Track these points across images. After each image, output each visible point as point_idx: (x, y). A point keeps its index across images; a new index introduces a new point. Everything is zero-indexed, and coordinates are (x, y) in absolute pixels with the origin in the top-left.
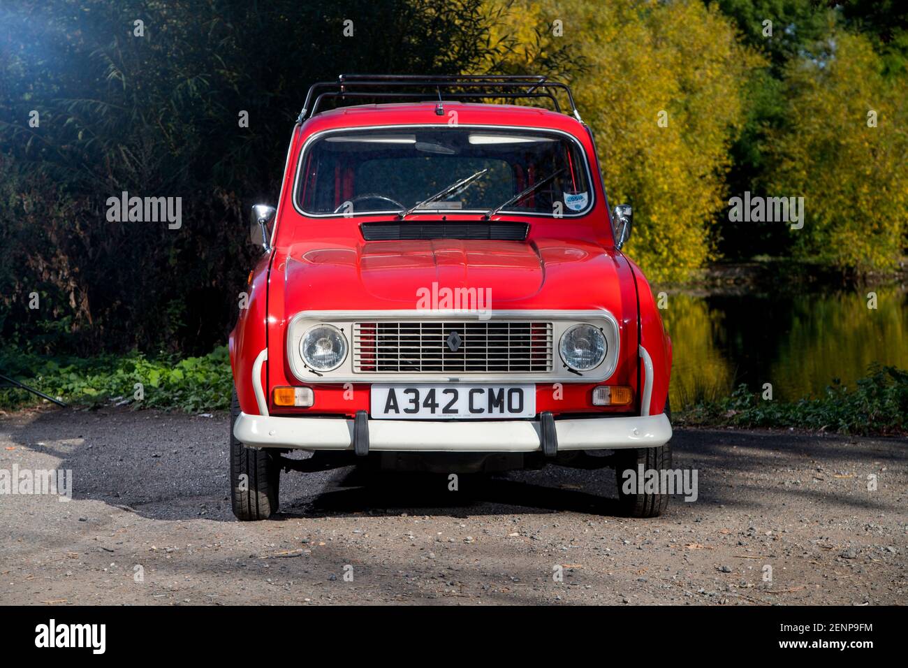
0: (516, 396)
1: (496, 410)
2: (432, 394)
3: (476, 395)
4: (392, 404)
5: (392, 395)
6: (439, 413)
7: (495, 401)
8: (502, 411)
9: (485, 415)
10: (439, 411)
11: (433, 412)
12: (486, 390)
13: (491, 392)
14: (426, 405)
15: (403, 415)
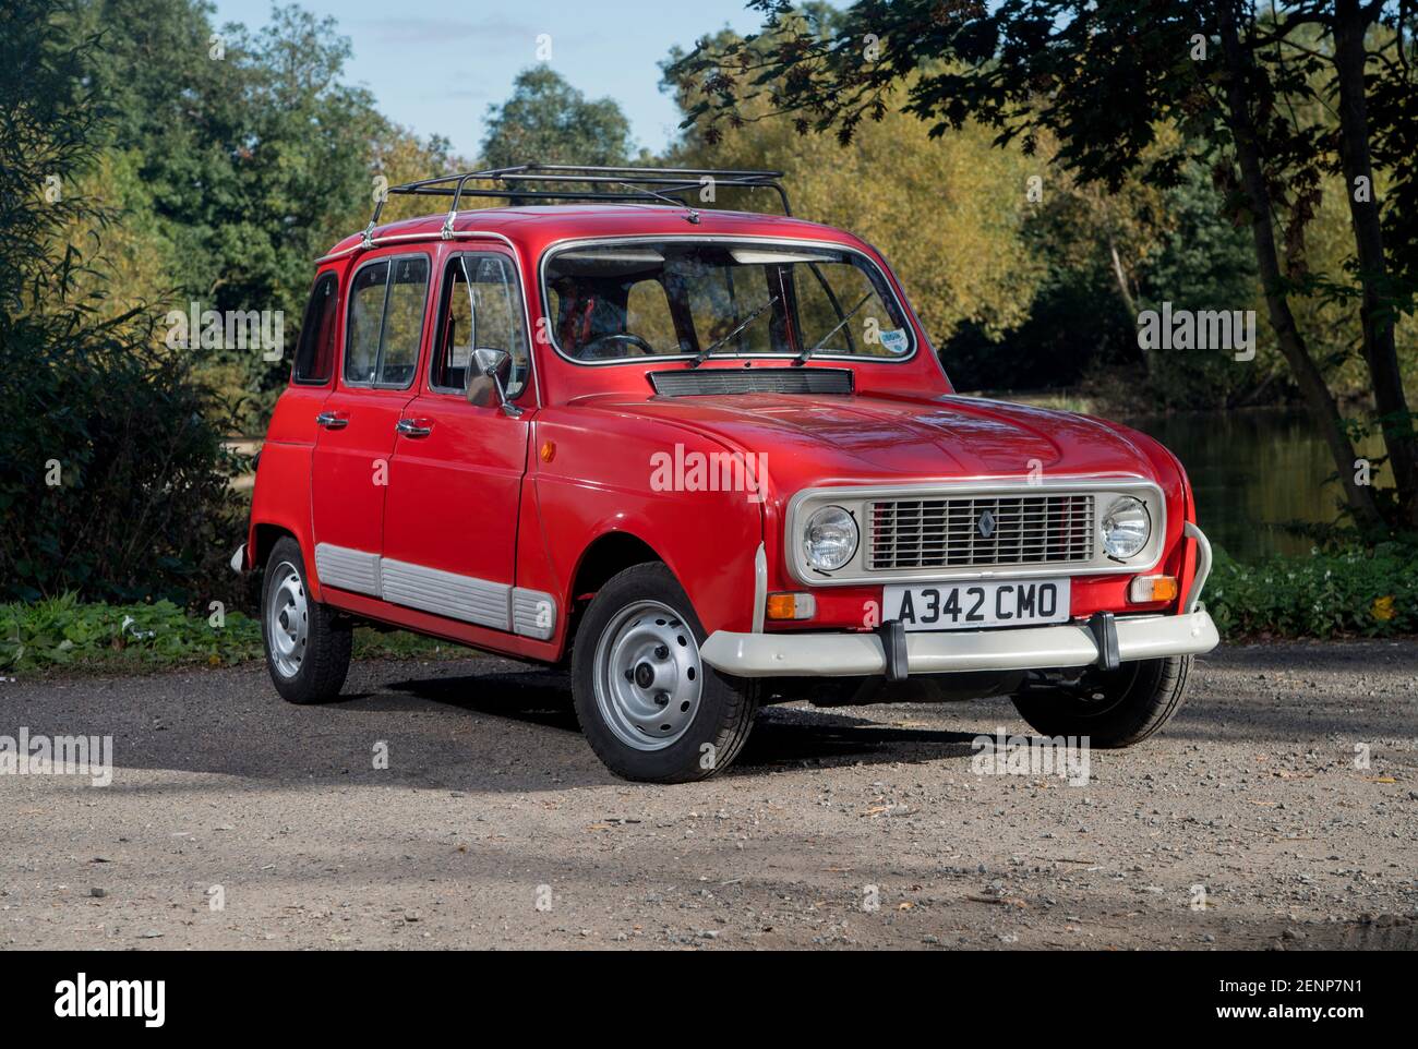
0: (1048, 593)
1: (1025, 613)
2: (954, 596)
3: (1004, 595)
4: (907, 611)
5: (908, 599)
6: (962, 622)
7: (1025, 602)
8: (1032, 615)
9: (1013, 621)
10: (962, 617)
11: (955, 619)
12: (1015, 587)
13: (1021, 588)
14: (947, 610)
15: (919, 625)
